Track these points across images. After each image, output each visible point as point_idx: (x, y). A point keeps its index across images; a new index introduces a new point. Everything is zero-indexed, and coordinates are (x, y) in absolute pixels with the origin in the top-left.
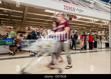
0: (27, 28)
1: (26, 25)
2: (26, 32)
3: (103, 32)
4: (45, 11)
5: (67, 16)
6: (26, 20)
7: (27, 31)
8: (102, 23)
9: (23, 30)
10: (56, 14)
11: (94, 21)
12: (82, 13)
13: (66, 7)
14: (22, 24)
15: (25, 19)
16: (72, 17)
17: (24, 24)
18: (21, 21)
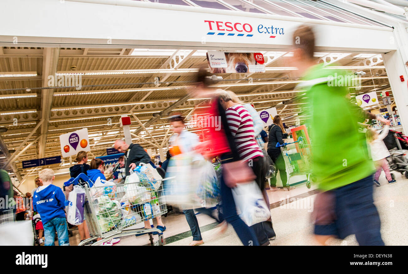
0: (64, 139)
1: (56, 125)
2: (64, 155)
3: (373, 95)
4: (133, 54)
5: (228, 60)
6: (54, 105)
7: (67, 150)
8: (362, 64)
9: (46, 151)
10: (181, 60)
11: (333, 61)
13: (214, 25)
14: (41, 123)
15: (51, 101)
16: (246, 58)
17: (50, 125)
18: (34, 115)
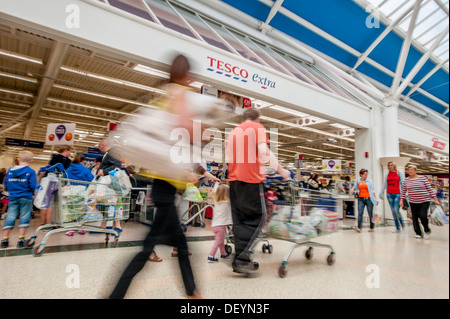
0: (52, 128)
1: (48, 114)
2: (48, 142)
3: (338, 162)
4: (136, 68)
6: (51, 95)
7: (51, 139)
8: (336, 133)
9: (32, 135)
11: (311, 123)
12: (269, 92)
13: (215, 63)
14: (34, 108)
15: (49, 90)
16: (235, 100)
17: (42, 111)
18: (30, 99)
